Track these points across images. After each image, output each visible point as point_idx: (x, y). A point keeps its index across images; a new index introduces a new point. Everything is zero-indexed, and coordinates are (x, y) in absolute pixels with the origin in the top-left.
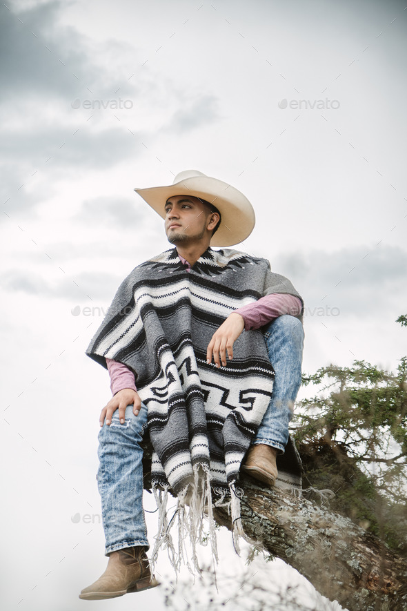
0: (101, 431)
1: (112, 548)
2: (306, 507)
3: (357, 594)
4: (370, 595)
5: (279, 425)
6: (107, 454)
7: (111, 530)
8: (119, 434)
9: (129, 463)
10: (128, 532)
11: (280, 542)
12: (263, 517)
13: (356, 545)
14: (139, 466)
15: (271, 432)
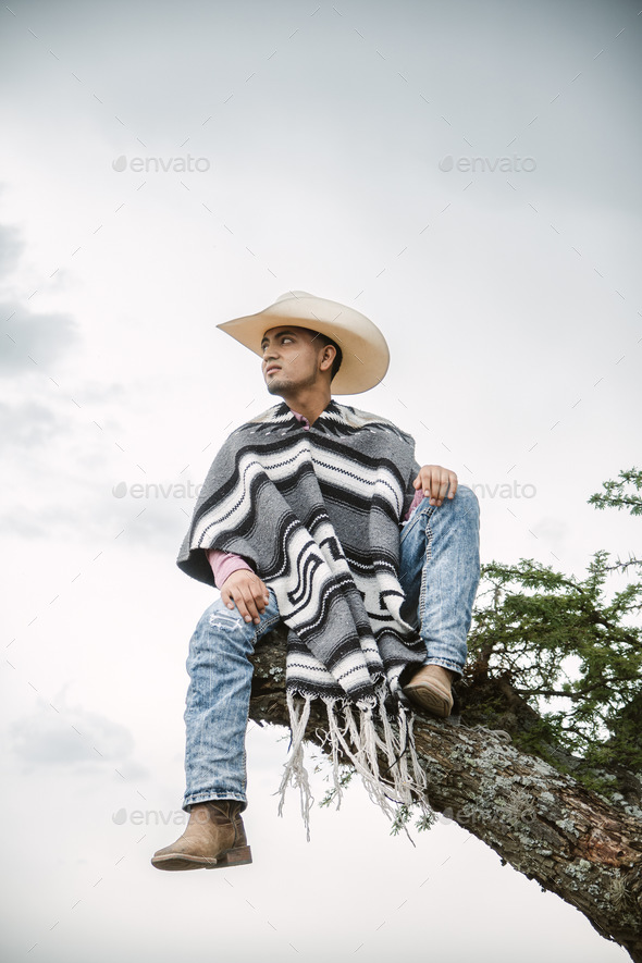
0: (196, 632)
1: (194, 799)
2: (492, 746)
3: (571, 868)
4: (593, 869)
5: (455, 639)
6: (201, 665)
7: (195, 773)
8: (222, 638)
9: (231, 682)
10: (220, 778)
11: (455, 795)
12: (431, 759)
13: (567, 799)
14: (246, 687)
15: (444, 649)
